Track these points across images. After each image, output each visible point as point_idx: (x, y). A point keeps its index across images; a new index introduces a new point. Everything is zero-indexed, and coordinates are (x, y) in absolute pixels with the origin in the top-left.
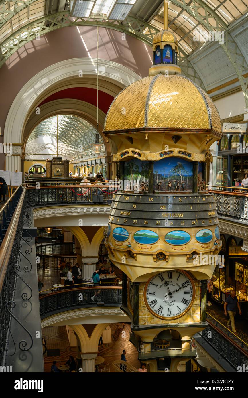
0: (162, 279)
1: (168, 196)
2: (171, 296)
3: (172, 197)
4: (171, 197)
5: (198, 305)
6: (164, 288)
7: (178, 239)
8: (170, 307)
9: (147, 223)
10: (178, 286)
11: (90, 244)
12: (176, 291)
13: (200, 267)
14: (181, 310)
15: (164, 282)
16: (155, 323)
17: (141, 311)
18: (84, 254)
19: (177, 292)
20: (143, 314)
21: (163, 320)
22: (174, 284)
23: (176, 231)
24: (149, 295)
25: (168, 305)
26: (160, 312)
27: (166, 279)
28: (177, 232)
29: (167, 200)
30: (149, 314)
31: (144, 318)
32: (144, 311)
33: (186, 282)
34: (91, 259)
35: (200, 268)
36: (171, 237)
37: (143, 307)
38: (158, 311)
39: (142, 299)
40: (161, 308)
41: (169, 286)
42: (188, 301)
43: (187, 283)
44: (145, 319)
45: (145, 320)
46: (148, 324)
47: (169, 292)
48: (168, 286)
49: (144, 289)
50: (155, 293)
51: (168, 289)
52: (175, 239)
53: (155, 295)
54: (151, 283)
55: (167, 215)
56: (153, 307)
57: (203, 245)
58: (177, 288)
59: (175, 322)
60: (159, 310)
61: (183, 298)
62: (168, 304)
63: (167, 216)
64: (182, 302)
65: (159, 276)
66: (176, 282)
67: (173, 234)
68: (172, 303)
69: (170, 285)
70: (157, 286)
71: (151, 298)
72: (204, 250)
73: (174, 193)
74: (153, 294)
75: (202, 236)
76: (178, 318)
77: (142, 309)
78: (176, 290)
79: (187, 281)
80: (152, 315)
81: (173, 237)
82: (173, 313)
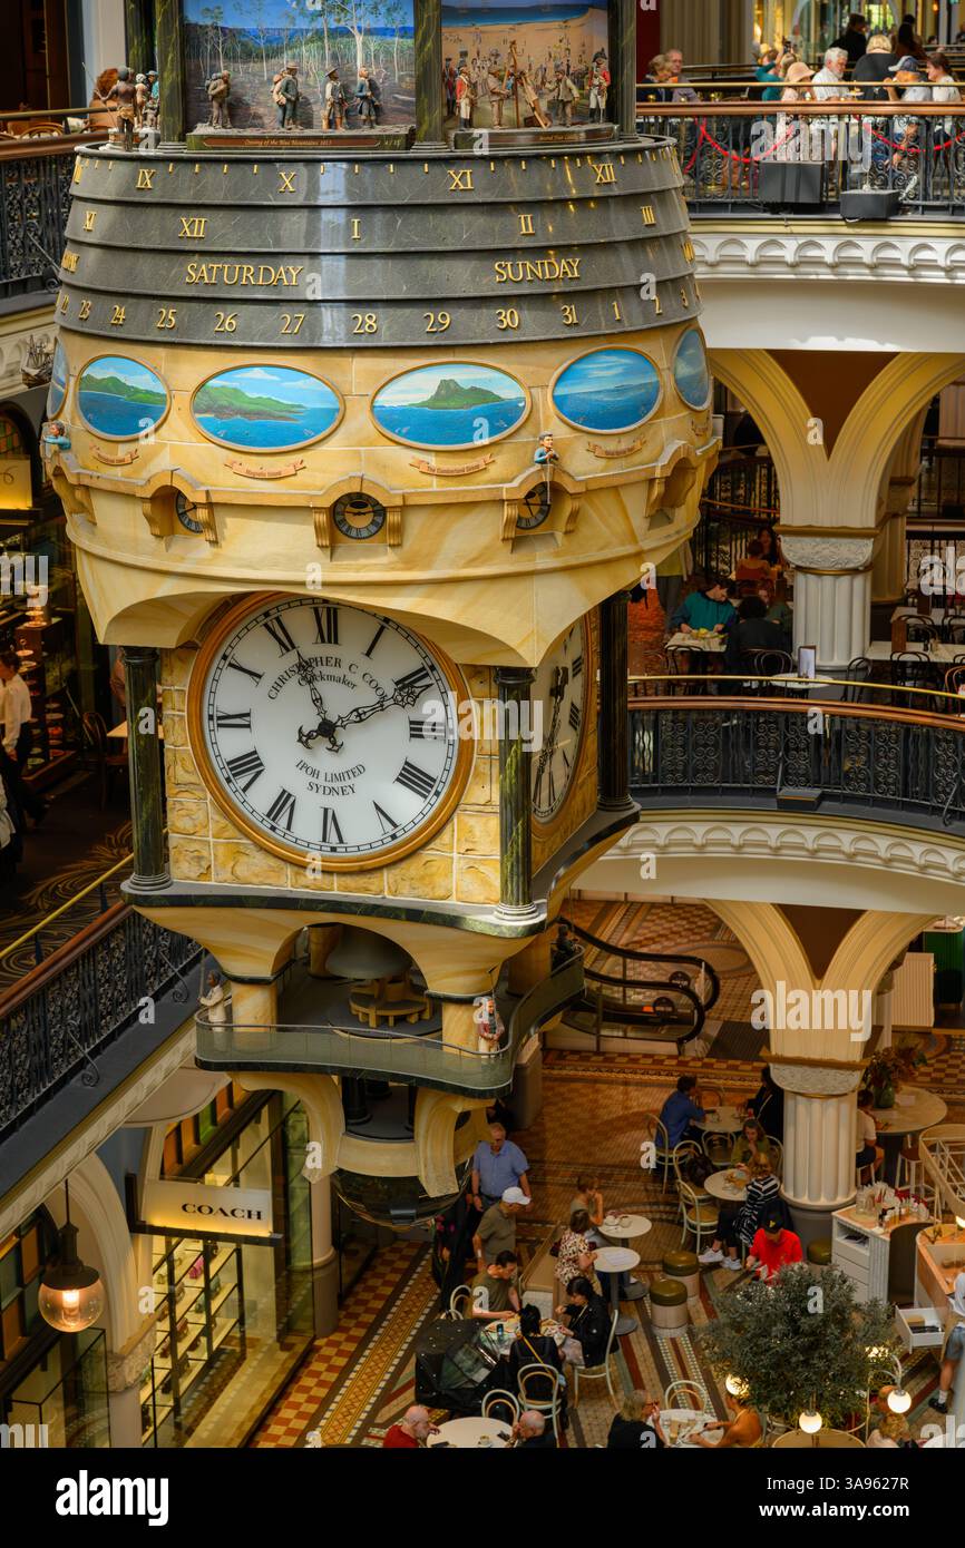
0: (287, 644)
1: (320, 161)
2: (334, 744)
3: (344, 165)
4: (339, 165)
5: (489, 809)
6: (296, 692)
7: (259, 414)
8: (333, 802)
9: (122, 317)
10: (377, 688)
11: (829, 455)
12: (360, 716)
13: (423, 590)
14: (395, 826)
15: (292, 658)
16: (255, 880)
17: (178, 806)
18: (791, 512)
19: (361, 720)
20: (191, 822)
21: (296, 869)
22: (350, 677)
23: (256, 369)
24: (219, 725)
25: (321, 790)
26: (282, 822)
27: (309, 646)
28: (257, 373)
29: (313, 188)
30: (224, 829)
31: (195, 846)
32: (194, 807)
33: (421, 673)
34: (833, 540)
35: (429, 596)
36: (225, 403)
37: (188, 787)
38: (268, 815)
39: (179, 742)
40: (284, 802)
41: (323, 687)
42: (434, 781)
43: (427, 675)
44: (205, 853)
45: (200, 858)
46: (218, 882)
47: (324, 719)
48: (319, 685)
49: (187, 689)
50: (248, 715)
51: (318, 701)
52: (246, 413)
53: (248, 726)
54: (225, 657)
55: (210, 270)
56: (245, 790)
57: (433, 461)
58: (368, 698)
59: (367, 890)
60: (274, 813)
61: (407, 763)
62: (321, 781)
63: (210, 278)
64: (398, 780)
65: (266, 625)
66: (365, 665)
67: (235, 385)
68: (343, 784)
69: (331, 678)
70: (260, 677)
71: (230, 744)
72: (435, 488)
73: (273, 142)
74: (241, 721)
75: (423, 405)
76: (379, 869)
77: (183, 798)
78: (356, 710)
79: (423, 669)
80: (238, 834)
81: (237, 404)
82: (351, 838)
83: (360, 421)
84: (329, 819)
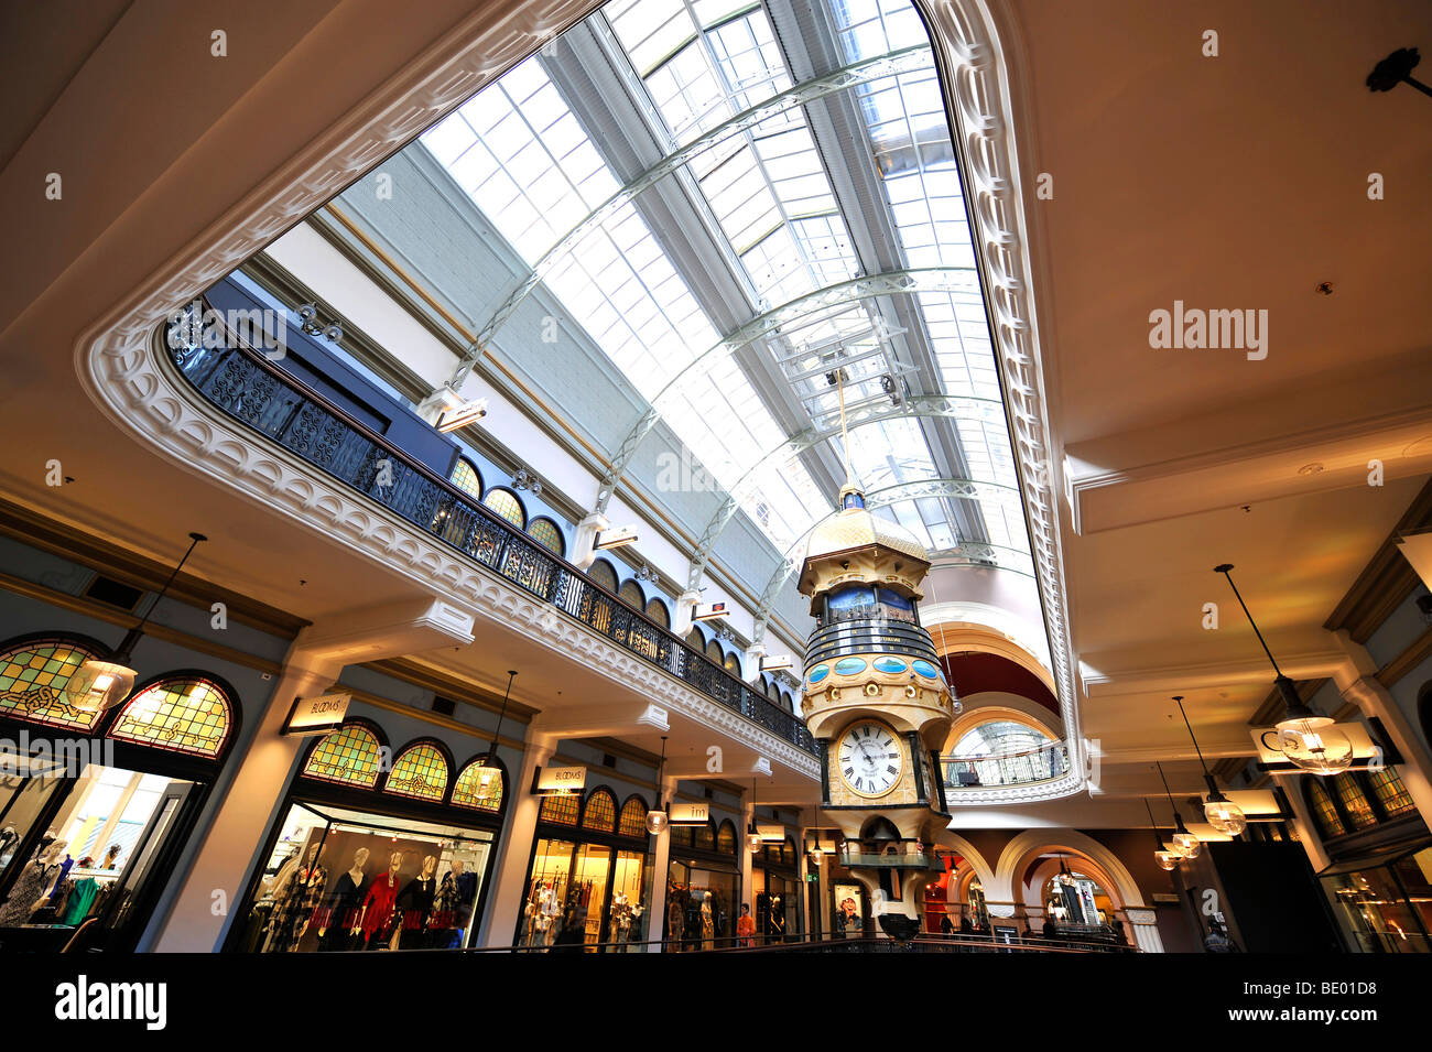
2: (871, 762)
5: (911, 775)
8: (872, 779)
10: (880, 746)
14: (888, 784)
16: (853, 802)
17: (832, 786)
19: (877, 755)
20: (836, 788)
21: (864, 798)
22: (873, 744)
24: (842, 761)
26: (860, 786)
37: (835, 779)
40: (859, 780)
42: (897, 769)
45: (839, 799)
49: (834, 753)
50: (849, 758)
54: (843, 743)
56: (849, 778)
59: (882, 802)
60: (857, 784)
61: (890, 766)
62: (868, 773)
64: (888, 771)
68: (874, 773)
69: (868, 745)
70: (851, 747)
71: (845, 766)
74: (846, 759)
76: (885, 795)
77: (834, 782)
78: (875, 752)
80: (848, 791)
82: (877, 788)
83: (870, 668)
84: (871, 783)
